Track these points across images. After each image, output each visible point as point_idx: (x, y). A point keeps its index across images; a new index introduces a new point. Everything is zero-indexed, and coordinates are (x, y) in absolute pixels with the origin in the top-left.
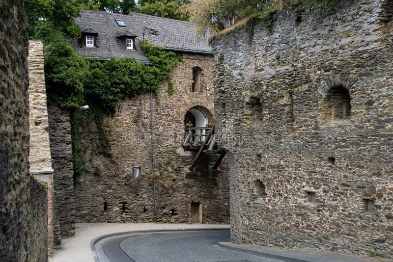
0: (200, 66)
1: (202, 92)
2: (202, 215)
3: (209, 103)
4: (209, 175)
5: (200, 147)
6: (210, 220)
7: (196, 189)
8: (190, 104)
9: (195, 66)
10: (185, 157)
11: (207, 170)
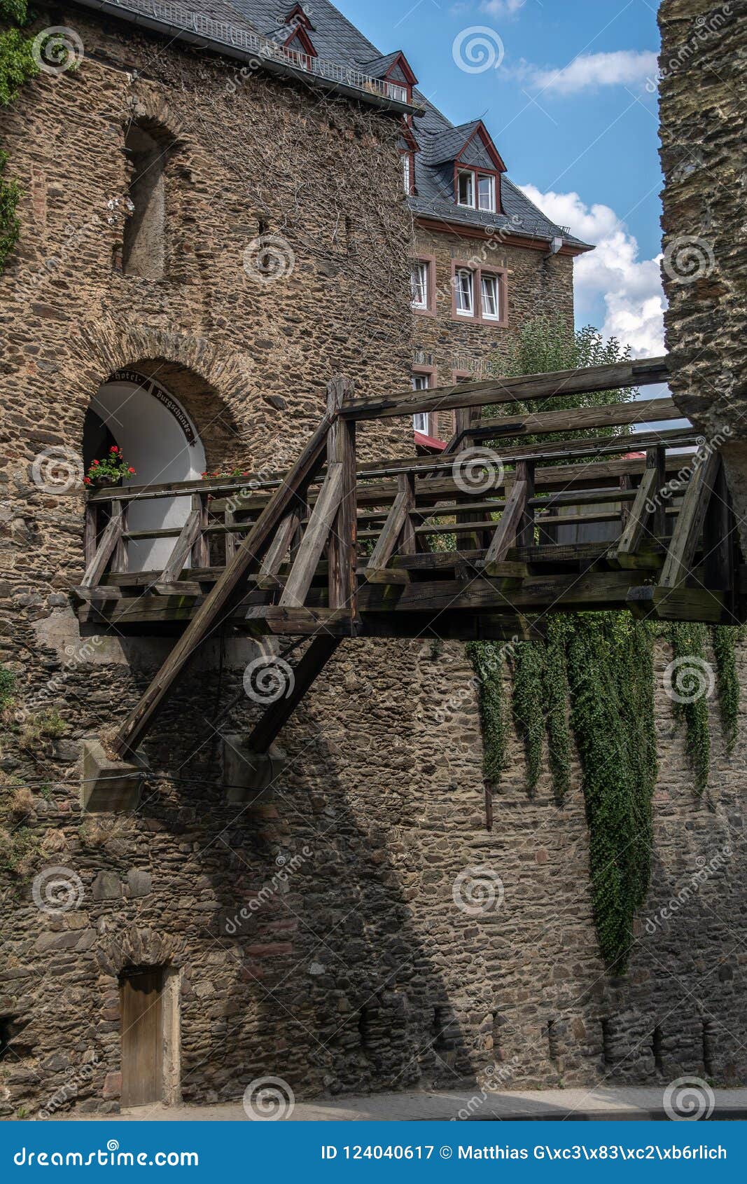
0: (165, 115)
1: (181, 280)
2: (184, 1046)
3: (221, 354)
4: (226, 786)
5: (192, 603)
6: (225, 1073)
7: (149, 877)
8: (113, 340)
9: (141, 110)
10: (86, 669)
11: (212, 758)
